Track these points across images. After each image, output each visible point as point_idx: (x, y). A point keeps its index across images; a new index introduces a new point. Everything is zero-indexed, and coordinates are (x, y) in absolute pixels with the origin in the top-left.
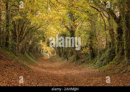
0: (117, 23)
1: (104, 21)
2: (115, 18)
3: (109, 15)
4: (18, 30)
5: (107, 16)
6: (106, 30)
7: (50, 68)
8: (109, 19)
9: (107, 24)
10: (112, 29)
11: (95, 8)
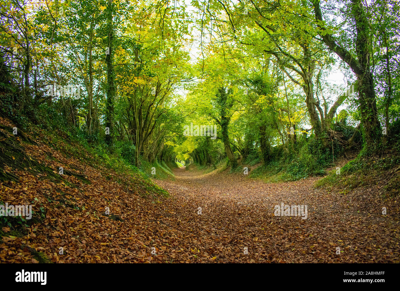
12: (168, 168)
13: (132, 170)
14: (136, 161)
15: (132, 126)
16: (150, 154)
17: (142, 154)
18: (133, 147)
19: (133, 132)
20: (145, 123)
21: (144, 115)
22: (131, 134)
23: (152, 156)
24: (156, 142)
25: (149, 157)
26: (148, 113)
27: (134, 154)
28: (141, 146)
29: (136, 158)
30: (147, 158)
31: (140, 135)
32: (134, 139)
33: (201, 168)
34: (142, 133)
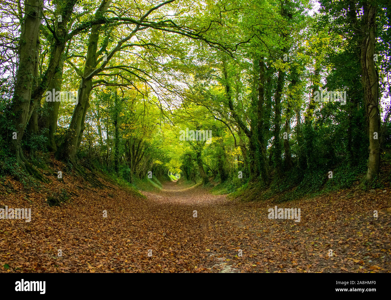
0: (249, 137)
1: (234, 135)
2: (246, 131)
3: (239, 129)
4: (133, 150)
5: (237, 129)
6: (236, 146)
7: (171, 194)
8: (239, 133)
9: (238, 139)
10: (244, 145)
11: (221, 121)
12: (158, 182)
13: (129, 186)
14: (131, 179)
15: (128, 155)
16: (141, 173)
17: (135, 173)
18: (129, 170)
19: (129, 160)
20: (137, 153)
21: (136, 147)
22: (128, 161)
23: (142, 173)
24: (145, 164)
25: (140, 175)
26: (139, 146)
27: (129, 174)
28: (134, 169)
29: (131, 177)
30: (138, 176)
31: (133, 161)
32: (130, 164)
33: (187, 182)
34: (135, 160)
